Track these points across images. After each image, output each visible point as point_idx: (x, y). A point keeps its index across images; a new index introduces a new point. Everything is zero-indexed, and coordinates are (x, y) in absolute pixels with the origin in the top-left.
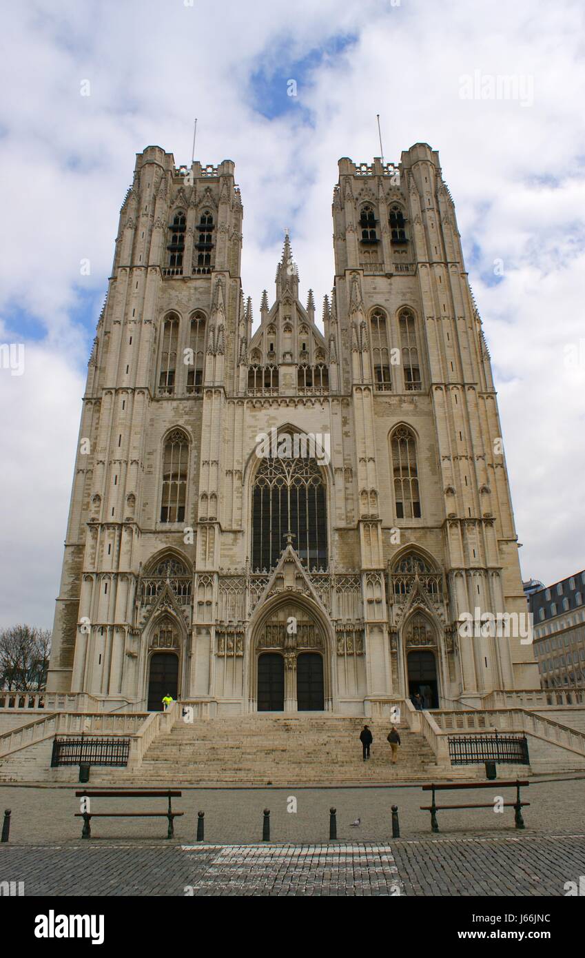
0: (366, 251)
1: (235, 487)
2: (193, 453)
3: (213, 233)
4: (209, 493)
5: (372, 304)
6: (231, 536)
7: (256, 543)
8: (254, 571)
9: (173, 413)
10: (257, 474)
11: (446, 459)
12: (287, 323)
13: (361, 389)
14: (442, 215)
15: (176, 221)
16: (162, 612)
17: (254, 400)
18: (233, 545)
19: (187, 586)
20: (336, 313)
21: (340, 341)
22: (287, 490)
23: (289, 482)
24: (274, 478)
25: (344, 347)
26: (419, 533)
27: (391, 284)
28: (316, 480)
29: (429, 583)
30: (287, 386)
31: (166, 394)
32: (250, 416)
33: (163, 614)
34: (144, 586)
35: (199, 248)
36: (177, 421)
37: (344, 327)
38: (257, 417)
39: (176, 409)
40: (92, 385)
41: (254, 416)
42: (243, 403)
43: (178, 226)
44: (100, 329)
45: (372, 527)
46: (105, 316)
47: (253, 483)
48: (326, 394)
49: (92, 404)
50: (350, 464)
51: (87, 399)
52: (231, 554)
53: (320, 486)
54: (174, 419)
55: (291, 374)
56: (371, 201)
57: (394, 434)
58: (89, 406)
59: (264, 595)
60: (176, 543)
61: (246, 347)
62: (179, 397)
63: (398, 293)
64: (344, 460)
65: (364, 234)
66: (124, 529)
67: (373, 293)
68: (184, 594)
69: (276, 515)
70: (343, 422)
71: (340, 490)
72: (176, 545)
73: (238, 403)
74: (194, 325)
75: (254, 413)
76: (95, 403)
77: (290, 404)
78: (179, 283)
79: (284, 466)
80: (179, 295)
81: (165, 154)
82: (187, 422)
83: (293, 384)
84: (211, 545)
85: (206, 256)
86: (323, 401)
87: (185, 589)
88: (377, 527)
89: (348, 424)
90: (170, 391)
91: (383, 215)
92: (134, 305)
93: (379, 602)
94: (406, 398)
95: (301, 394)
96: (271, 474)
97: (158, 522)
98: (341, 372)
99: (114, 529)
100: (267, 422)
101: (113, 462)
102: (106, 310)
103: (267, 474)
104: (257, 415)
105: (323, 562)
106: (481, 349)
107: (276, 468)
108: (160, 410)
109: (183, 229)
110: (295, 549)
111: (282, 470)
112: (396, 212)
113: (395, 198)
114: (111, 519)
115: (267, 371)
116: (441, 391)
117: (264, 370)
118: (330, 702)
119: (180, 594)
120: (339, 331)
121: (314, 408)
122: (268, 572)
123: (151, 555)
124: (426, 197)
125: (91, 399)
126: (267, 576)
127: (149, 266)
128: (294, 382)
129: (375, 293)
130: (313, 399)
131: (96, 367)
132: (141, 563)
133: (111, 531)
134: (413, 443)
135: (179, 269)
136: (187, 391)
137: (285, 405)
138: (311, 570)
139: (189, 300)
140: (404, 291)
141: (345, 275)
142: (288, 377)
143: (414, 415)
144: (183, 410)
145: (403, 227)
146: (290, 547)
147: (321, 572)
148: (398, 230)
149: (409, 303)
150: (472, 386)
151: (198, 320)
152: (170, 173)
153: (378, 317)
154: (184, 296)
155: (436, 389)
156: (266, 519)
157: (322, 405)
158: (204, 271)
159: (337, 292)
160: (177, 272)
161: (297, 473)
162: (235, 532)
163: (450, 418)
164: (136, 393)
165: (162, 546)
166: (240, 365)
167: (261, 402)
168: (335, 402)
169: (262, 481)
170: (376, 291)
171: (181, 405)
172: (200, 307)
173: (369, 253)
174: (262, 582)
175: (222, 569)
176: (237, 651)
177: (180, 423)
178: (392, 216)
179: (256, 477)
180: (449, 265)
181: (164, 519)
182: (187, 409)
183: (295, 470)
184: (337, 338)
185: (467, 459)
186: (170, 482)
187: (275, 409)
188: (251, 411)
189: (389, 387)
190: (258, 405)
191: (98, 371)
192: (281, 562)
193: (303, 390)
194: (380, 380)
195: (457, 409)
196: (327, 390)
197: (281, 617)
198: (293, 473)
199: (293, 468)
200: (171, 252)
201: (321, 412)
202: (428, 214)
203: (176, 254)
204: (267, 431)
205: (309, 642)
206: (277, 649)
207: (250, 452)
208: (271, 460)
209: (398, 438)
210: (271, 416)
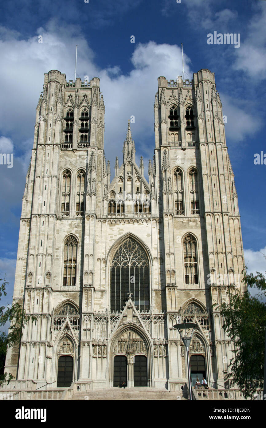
0: (172, 134)
1: (102, 267)
2: (80, 249)
3: (88, 122)
4: (89, 272)
5: (175, 165)
6: (100, 293)
7: (113, 297)
8: (112, 312)
9: (69, 227)
10: (113, 260)
11: (211, 254)
12: (129, 176)
13: (167, 215)
14: (214, 114)
15: (68, 114)
16: (64, 334)
17: (112, 220)
18: (101, 298)
19: (78, 321)
20: (155, 171)
22: (129, 268)
23: (130, 265)
24: (122, 262)
25: (159, 191)
26: (197, 292)
27: (185, 154)
28: (144, 263)
29: (202, 319)
30: (129, 212)
31: (65, 216)
32: (110, 228)
33: (65, 335)
34: (55, 321)
35: (81, 131)
36: (71, 231)
37: (159, 179)
38: (113, 229)
39: (70, 225)
40: (25, 211)
41: (111, 229)
42: (106, 221)
43: (70, 117)
44: (29, 179)
45: (172, 290)
46: (31, 172)
47: (111, 265)
48: (149, 216)
49: (25, 221)
50: (162, 255)
51: (23, 219)
52: (100, 303)
53: (146, 266)
54: (69, 230)
55: (131, 205)
56: (176, 104)
57: (185, 239)
59: (117, 325)
60: (71, 297)
61: (107, 190)
62: (72, 218)
63: (189, 159)
64: (158, 253)
65: (172, 123)
66: (45, 291)
67: (175, 159)
68: (76, 324)
69: (123, 282)
70: (158, 232)
71: (156, 269)
72: (71, 298)
73: (103, 221)
74: (79, 176)
76: (27, 221)
77: (130, 222)
78: (71, 152)
79: (127, 255)
80: (71, 160)
81: (61, 74)
82: (76, 232)
83: (132, 211)
84: (90, 299)
85: (85, 136)
86: (148, 220)
87: (76, 322)
88: (175, 290)
89: (161, 233)
90: (67, 214)
92: (47, 166)
94: (191, 219)
95: (136, 216)
96: (120, 260)
97: (62, 286)
98: (158, 204)
99: (40, 291)
100: (119, 232)
101: (39, 255)
103: (118, 260)
104: (113, 228)
105: (147, 308)
106: (233, 191)
107: (123, 257)
108: (62, 225)
109: (72, 120)
110: (133, 300)
111: (126, 257)
112: (189, 110)
114: (38, 286)
116: (210, 217)
118: (151, 382)
119: (74, 324)
121: (143, 224)
122: (119, 312)
123: (58, 304)
124: (206, 103)
125: (25, 218)
126: (119, 315)
127: (54, 144)
128: (133, 210)
129: (177, 159)
130: (143, 220)
131: (27, 200)
132: (53, 308)
133: (38, 292)
134: (195, 243)
135: (71, 145)
136: (76, 214)
137: (128, 222)
138: (141, 312)
139: (76, 163)
140: (192, 158)
141: (160, 149)
142: (129, 207)
143: (196, 228)
144: (74, 225)
145: (193, 119)
146: (130, 300)
147: (146, 313)
148: (190, 121)
150: (227, 213)
151: (81, 174)
152: (64, 86)
153: (178, 173)
154: (73, 160)
155: (207, 215)
156: (118, 283)
157: (147, 222)
158: (84, 145)
160: (69, 146)
161: (134, 259)
162: (102, 291)
163: (214, 231)
164: (50, 217)
165: (64, 299)
166: (104, 200)
167: (115, 221)
168: (154, 221)
169: (116, 264)
171: (73, 222)
172: (83, 167)
174: (116, 318)
175: (95, 311)
176: (103, 355)
177: (72, 232)
178: (187, 112)
179: (113, 262)
180: (217, 144)
181: (65, 284)
182: (76, 225)
183: (133, 258)
185: (222, 254)
186: (68, 264)
187: (122, 225)
188: (110, 226)
189: (183, 213)
190: (114, 223)
192: (125, 308)
193: (137, 214)
194: (178, 209)
195: (219, 226)
196: (150, 214)
197: (126, 336)
198: (132, 259)
199: (132, 257)
200: (66, 133)
201: (147, 227)
202: (207, 113)
203: (69, 134)
204: (118, 237)
205: (140, 350)
206: (124, 353)
207: (110, 248)
208: (120, 252)
209: (187, 241)
210: (121, 228)
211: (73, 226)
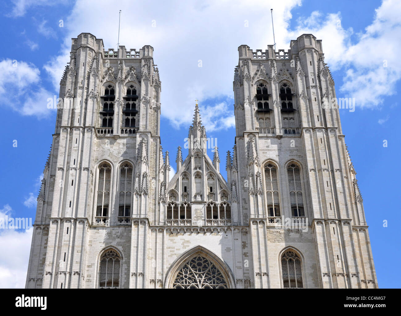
0: (261, 118)
2: (125, 266)
3: (136, 102)
5: (266, 158)
9: (107, 237)
10: (175, 282)
11: (326, 276)
12: (198, 172)
13: (257, 222)
14: (323, 91)
15: (107, 92)
17: (172, 229)
20: (237, 165)
21: (240, 186)
24: (188, 286)
25: (243, 191)
27: (281, 143)
30: (198, 218)
31: (102, 223)
32: (169, 239)
35: (126, 113)
36: (111, 243)
37: (243, 175)
38: (174, 241)
39: (110, 234)
40: (41, 215)
41: (172, 240)
42: (163, 230)
43: (110, 95)
44: (47, 173)
46: (51, 163)
48: (229, 224)
49: (41, 229)
50: (249, 277)
51: (37, 225)
54: (108, 241)
55: (202, 210)
56: (266, 80)
57: (283, 256)
58: (39, 230)
61: (165, 189)
62: (112, 224)
63: (287, 150)
64: (244, 273)
65: (260, 105)
67: (266, 150)
70: (243, 245)
73: (159, 230)
74: (122, 171)
75: (171, 238)
76: (44, 229)
77: (200, 232)
78: (110, 140)
79: (196, 277)
80: (111, 149)
81: (96, 39)
82: (119, 244)
85: (131, 119)
86: (227, 230)
89: (247, 247)
90: (104, 221)
91: (274, 90)
92: (74, 156)
95: (209, 224)
96: (186, 282)
98: (241, 208)
100: (183, 244)
101: (59, 273)
102: (51, 159)
103: (183, 283)
104: (174, 239)
106: (355, 193)
107: (190, 278)
108: (97, 234)
109: (113, 99)
111: (195, 280)
112: (285, 88)
113: (285, 77)
115: (182, 208)
117: (179, 206)
120: (239, 178)
121: (220, 235)
124: (311, 77)
125: (41, 225)
127: (86, 127)
128: (204, 216)
129: (269, 150)
130: (219, 229)
131: (44, 202)
134: (299, 262)
135: (110, 130)
136: (119, 220)
137: (197, 232)
139: (119, 153)
140: (291, 148)
141: (244, 136)
142: (199, 211)
143: (299, 242)
144: (115, 234)
145: (291, 100)
148: (287, 102)
149: (295, 158)
150: (347, 222)
151: (126, 168)
152: (100, 55)
153: (271, 168)
154: (114, 150)
155: (317, 223)
157: (225, 232)
158: (130, 131)
159: (238, 149)
161: (207, 282)
163: (328, 245)
164: (78, 222)
166: (161, 202)
167: (177, 230)
168: (237, 231)
170: (269, 148)
171: (114, 231)
172: (128, 158)
173: (263, 119)
177: (112, 244)
178: (282, 91)
179: (174, 285)
180: (329, 129)
182: (119, 234)
183: (205, 280)
184: (237, 183)
185: (344, 276)
187: (188, 235)
190: (175, 232)
191: (46, 205)
193: (210, 222)
194: (272, 215)
195: (335, 239)
196: (230, 221)
198: (203, 282)
199: (203, 278)
200: (104, 116)
201: (225, 238)
202: (313, 90)
203: (108, 117)
204: (182, 251)
207: (169, 266)
208: (186, 272)
209: (287, 258)
210: (186, 240)
211: (113, 236)
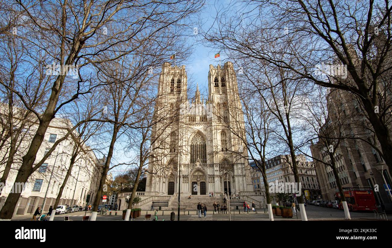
1: (186, 144)
2: (177, 137)
3: (180, 84)
5: (217, 102)
7: (191, 157)
8: (191, 163)
10: (191, 141)
17: (190, 125)
19: (176, 167)
23: (198, 144)
24: (195, 142)
26: (227, 155)
27: (221, 97)
28: (204, 143)
30: (198, 121)
32: (190, 128)
33: (171, 173)
34: (167, 167)
35: (177, 87)
42: (188, 125)
43: (173, 80)
45: (216, 154)
47: (190, 144)
48: (206, 123)
50: (212, 139)
52: (186, 159)
56: (217, 76)
59: (193, 169)
60: (174, 157)
62: (174, 124)
64: (210, 138)
65: (215, 84)
66: (162, 154)
69: (195, 151)
70: (210, 129)
71: (209, 145)
77: (198, 125)
78: (173, 96)
80: (173, 99)
82: (176, 130)
84: (181, 158)
85: (179, 89)
86: (206, 125)
91: (220, 79)
93: (218, 171)
94: (224, 124)
99: (160, 155)
105: (206, 161)
107: (195, 140)
111: (197, 140)
113: (223, 75)
114: (159, 152)
116: (232, 123)
117: (192, 117)
119: (175, 169)
121: (204, 126)
122: (194, 163)
124: (230, 75)
126: (194, 165)
127: (166, 93)
129: (218, 99)
130: (203, 124)
132: (166, 162)
134: (225, 134)
136: (175, 122)
138: (203, 163)
139: (176, 100)
140: (224, 98)
141: (211, 95)
142: (198, 119)
143: (226, 128)
146: (199, 159)
147: (205, 164)
148: (223, 83)
149: (225, 101)
150: (239, 122)
151: (177, 105)
153: (218, 105)
158: (179, 93)
160: (173, 93)
161: (200, 141)
162: (187, 155)
163: (234, 129)
165: (170, 158)
166: (187, 116)
167: (192, 125)
168: (208, 125)
169: (192, 143)
171: (174, 126)
173: (216, 89)
175: (184, 163)
176: (187, 182)
178: (222, 79)
181: (171, 152)
185: (237, 139)
186: (172, 143)
187: (195, 126)
189: (220, 121)
192: (196, 162)
193: (201, 122)
197: (197, 174)
200: (171, 88)
202: (230, 79)
204: (193, 131)
205: (203, 180)
206: (196, 181)
207: (190, 136)
208: (194, 138)
209: (222, 133)
210: (194, 128)
